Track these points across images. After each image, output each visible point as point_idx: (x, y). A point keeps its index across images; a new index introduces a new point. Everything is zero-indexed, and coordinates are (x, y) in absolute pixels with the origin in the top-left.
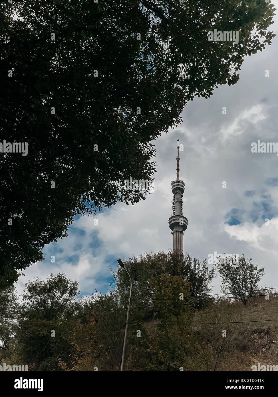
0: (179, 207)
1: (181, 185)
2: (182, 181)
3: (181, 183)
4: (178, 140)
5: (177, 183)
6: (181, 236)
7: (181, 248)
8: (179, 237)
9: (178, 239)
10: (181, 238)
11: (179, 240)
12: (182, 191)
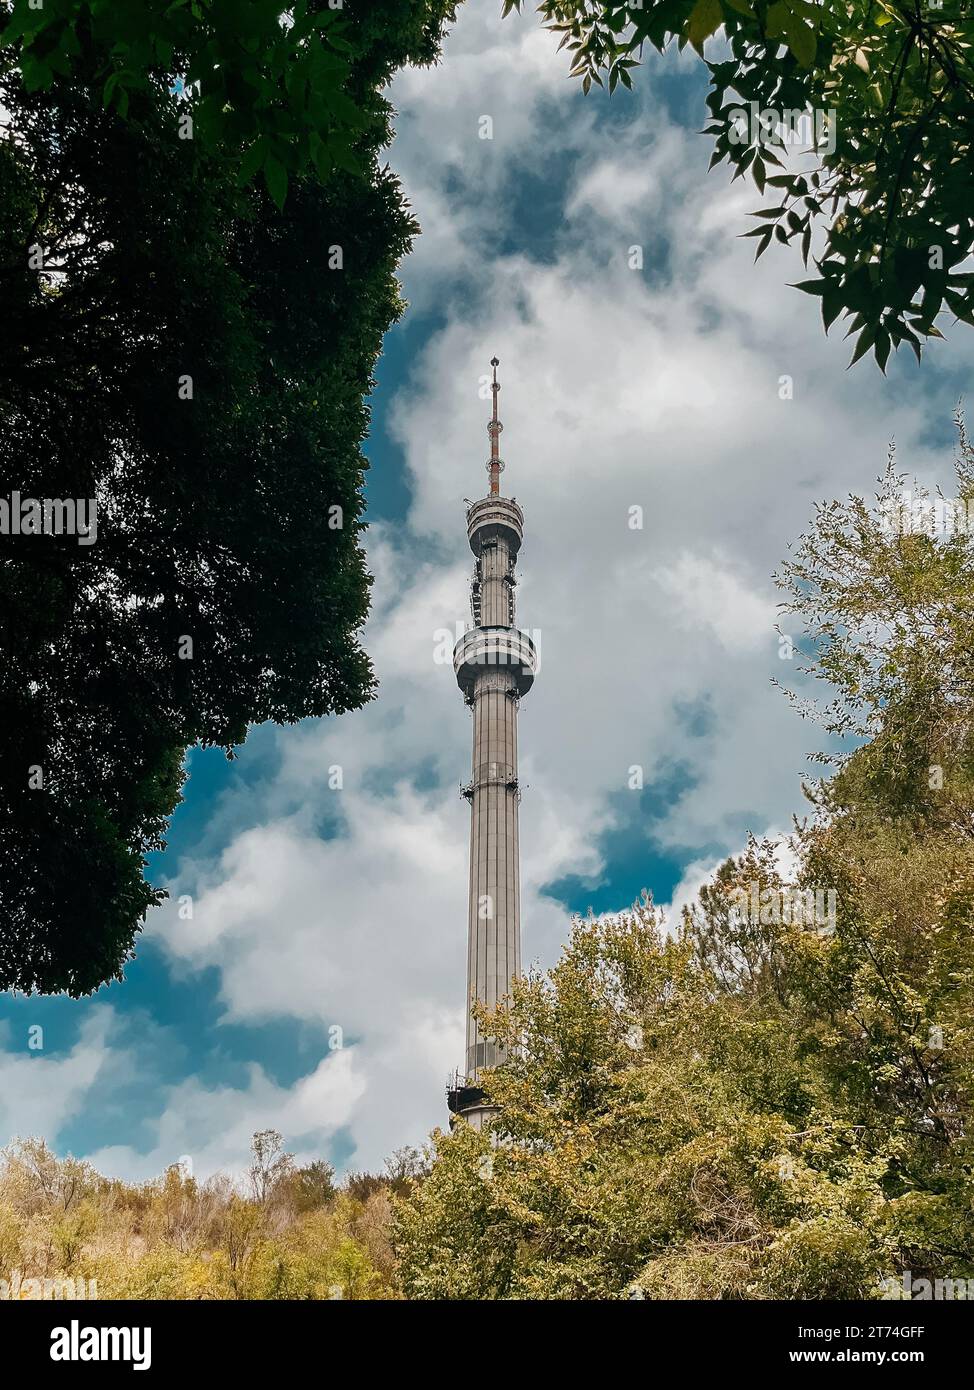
0: (499, 598)
1: (509, 518)
2: (513, 502)
3: (507, 507)
4: (495, 362)
5: (495, 509)
6: (509, 709)
7: (509, 758)
8: (501, 712)
9: (493, 723)
10: (509, 719)
11: (502, 723)
12: (513, 541)
